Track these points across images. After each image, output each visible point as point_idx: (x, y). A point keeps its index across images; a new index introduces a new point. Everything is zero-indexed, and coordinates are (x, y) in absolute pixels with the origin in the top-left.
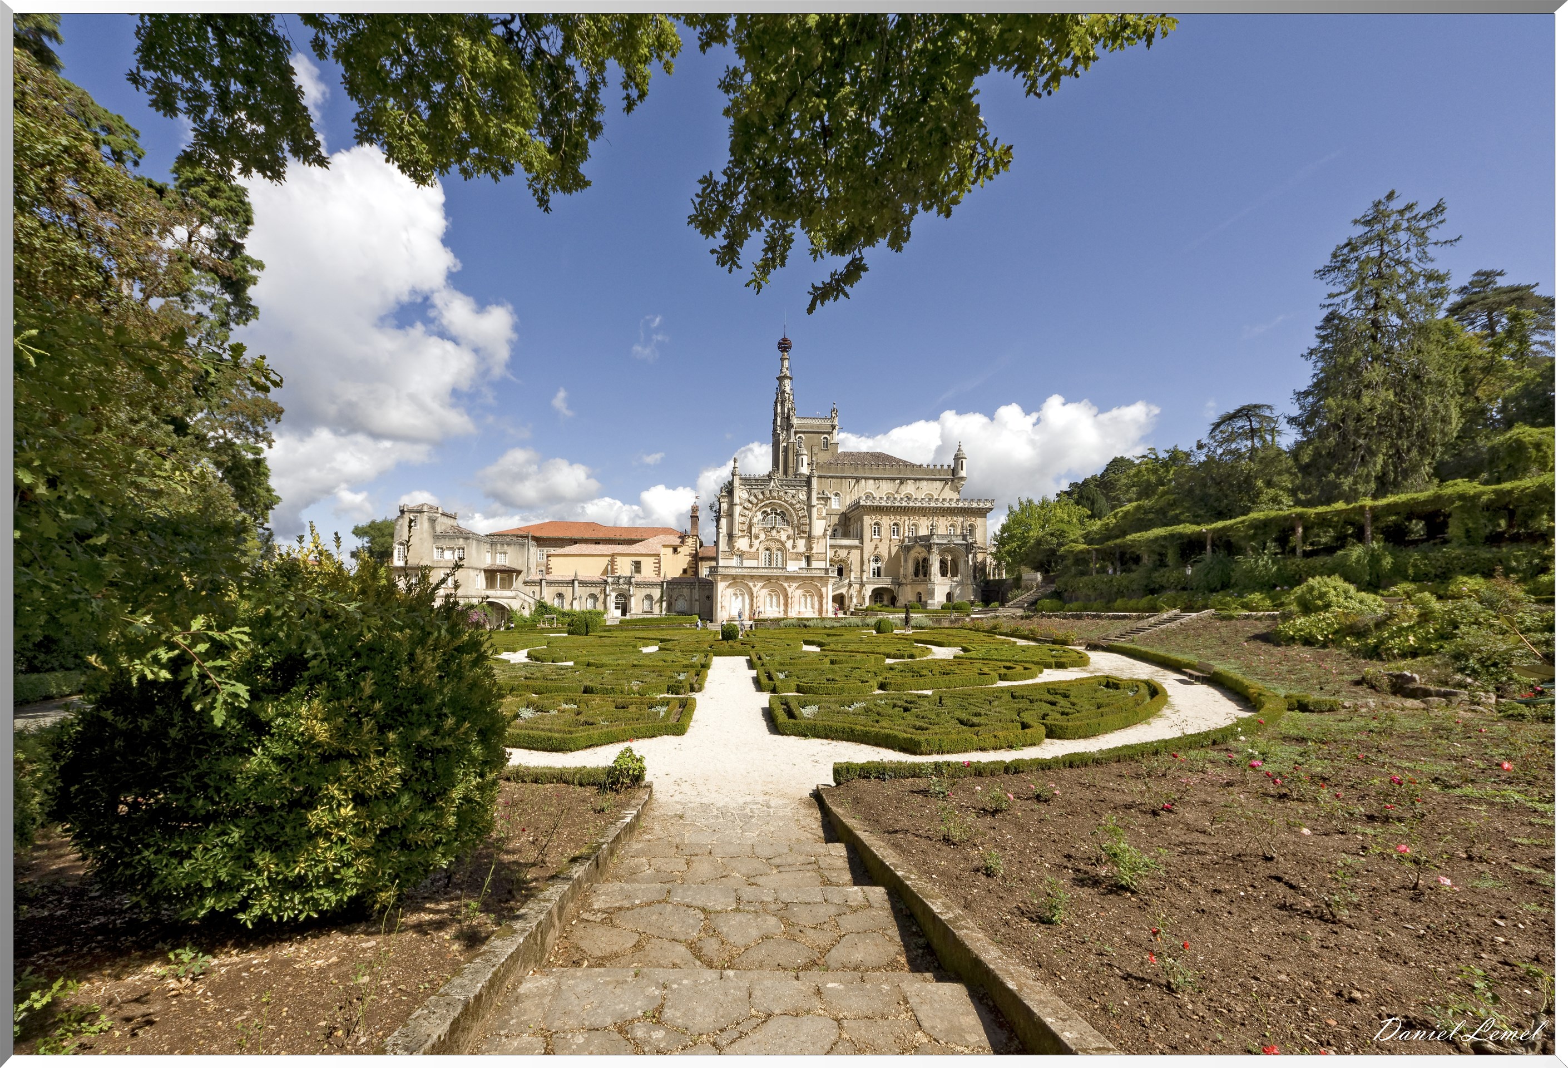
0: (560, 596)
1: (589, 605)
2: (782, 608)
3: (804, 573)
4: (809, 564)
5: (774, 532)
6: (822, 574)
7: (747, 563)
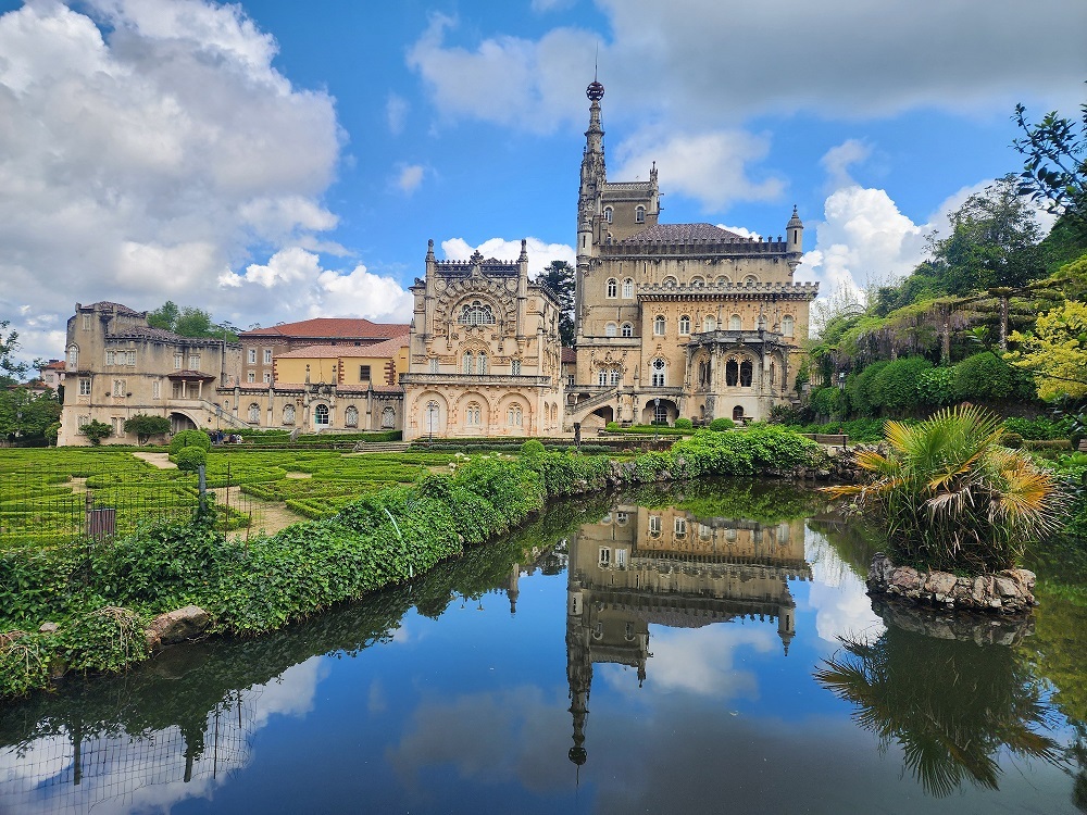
0: (255, 406)
1: (286, 417)
2: (484, 425)
4: (519, 371)
5: (475, 332)
7: (444, 369)
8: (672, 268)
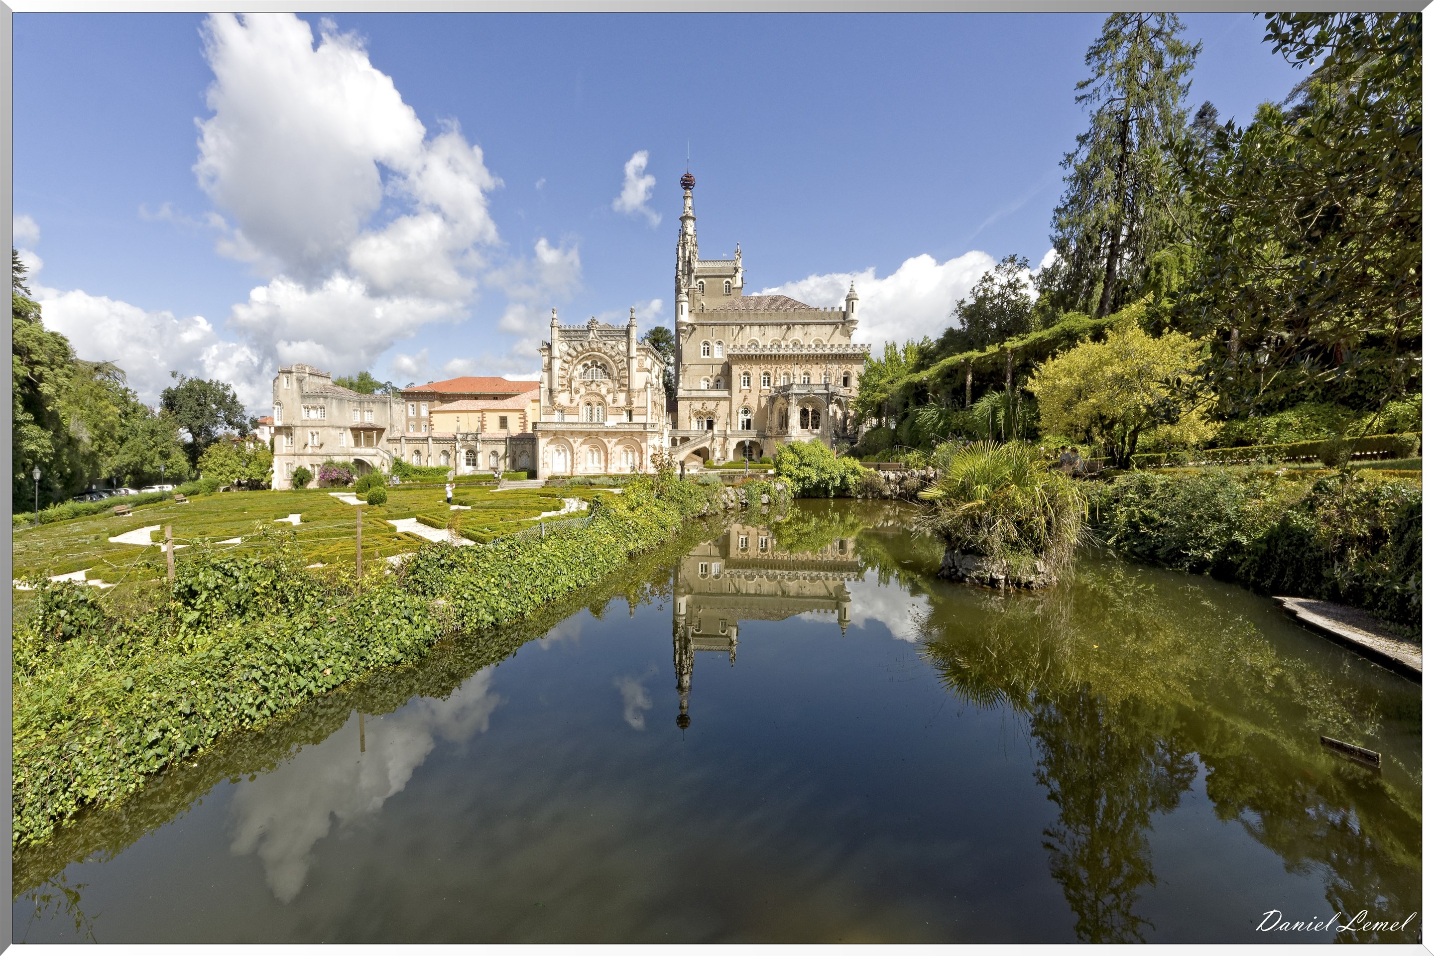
0: (418, 452)
1: (442, 461)
2: (603, 464)
3: (626, 428)
4: (631, 419)
5: (594, 386)
6: (641, 428)
7: (568, 419)
8: (754, 333)
